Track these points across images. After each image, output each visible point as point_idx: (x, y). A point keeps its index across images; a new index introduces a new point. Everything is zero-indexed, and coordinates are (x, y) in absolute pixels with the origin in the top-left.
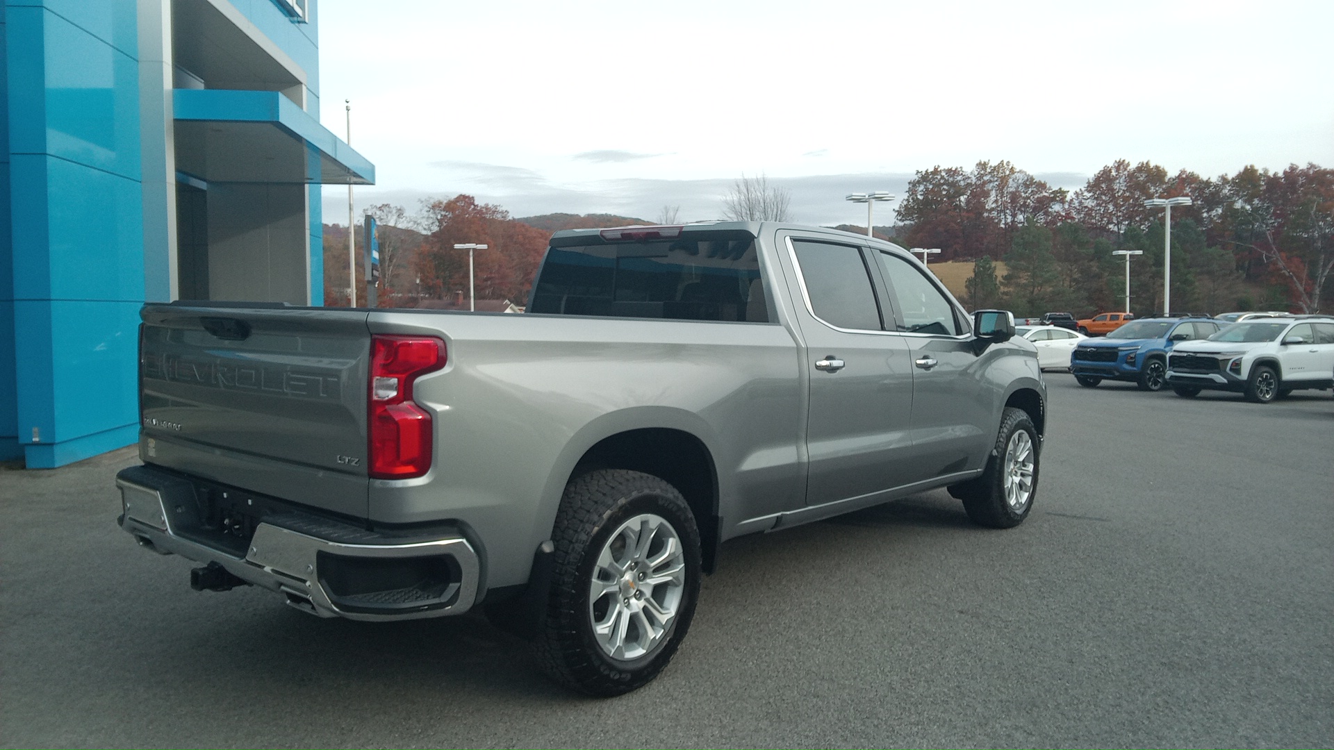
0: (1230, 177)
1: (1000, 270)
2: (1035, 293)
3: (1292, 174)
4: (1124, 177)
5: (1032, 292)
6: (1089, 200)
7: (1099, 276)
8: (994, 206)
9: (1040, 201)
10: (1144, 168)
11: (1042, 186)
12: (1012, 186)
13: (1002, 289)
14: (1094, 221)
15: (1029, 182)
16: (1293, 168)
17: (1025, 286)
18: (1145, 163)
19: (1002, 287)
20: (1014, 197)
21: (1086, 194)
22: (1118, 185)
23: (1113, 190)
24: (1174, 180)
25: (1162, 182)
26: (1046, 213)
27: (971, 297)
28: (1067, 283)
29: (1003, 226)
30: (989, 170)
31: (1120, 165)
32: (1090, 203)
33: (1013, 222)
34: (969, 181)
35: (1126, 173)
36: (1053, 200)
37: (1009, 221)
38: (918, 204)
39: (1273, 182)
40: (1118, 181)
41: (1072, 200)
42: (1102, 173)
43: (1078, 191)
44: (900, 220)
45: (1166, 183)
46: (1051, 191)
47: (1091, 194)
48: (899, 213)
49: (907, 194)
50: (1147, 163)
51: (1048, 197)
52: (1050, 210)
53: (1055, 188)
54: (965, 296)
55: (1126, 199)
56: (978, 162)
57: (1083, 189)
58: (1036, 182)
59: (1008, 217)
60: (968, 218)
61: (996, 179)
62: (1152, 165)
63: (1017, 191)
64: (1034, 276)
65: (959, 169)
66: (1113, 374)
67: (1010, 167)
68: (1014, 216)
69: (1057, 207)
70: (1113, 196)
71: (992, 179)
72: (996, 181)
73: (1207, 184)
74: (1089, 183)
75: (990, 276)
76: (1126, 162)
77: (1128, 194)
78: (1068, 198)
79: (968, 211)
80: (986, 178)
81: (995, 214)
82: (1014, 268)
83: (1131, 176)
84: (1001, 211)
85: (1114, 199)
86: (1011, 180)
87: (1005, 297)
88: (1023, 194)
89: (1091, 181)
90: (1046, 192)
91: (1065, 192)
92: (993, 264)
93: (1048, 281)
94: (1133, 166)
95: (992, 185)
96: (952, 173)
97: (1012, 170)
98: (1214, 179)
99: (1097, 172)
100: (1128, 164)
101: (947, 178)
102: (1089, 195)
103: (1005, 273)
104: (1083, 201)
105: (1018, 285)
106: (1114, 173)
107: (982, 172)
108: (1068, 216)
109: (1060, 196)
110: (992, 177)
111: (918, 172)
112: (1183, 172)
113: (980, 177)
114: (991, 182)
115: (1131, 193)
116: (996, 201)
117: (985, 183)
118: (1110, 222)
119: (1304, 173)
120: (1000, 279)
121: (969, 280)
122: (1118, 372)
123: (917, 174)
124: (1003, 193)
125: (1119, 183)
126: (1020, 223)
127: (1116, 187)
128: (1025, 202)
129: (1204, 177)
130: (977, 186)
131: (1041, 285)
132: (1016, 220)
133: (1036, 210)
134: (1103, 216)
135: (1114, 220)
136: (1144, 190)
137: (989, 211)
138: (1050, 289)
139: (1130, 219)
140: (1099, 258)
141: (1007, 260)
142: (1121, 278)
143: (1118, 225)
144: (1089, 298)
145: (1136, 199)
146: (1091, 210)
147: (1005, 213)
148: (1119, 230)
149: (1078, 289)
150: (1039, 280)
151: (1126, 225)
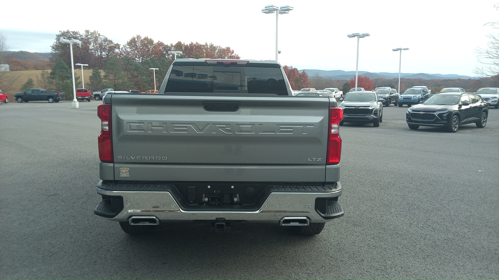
0: (174, 45)
1: (102, 73)
3: (191, 45)
4: (140, 41)
6: (128, 48)
7: (137, 77)
8: (93, 48)
9: (110, 47)
10: (146, 39)
11: (111, 42)
12: (99, 41)
13: (104, 81)
14: (130, 56)
15: (106, 40)
16: (192, 43)
17: (112, 80)
18: (146, 37)
19: (103, 80)
20: (101, 45)
21: (127, 46)
22: (138, 44)
23: (136, 45)
24: (156, 44)
25: (153, 44)
27: (92, 83)
28: (127, 79)
29: (97, 56)
30: (90, 33)
31: (138, 37)
32: (129, 50)
33: (101, 55)
34: (82, 37)
35: (140, 40)
36: (115, 47)
37: (99, 54)
38: (61, 45)
39: (186, 47)
40: (138, 42)
41: (122, 48)
42: (132, 39)
43: (124, 45)
44: (54, 51)
45: (154, 45)
46: (114, 44)
47: (129, 46)
48: (53, 48)
49: (56, 40)
50: (147, 37)
51: (114, 46)
52: (114, 51)
53: (116, 43)
54: (89, 83)
55: (141, 49)
56: (85, 30)
57: (126, 44)
58: (108, 40)
59: (99, 52)
60: (83, 52)
61: (93, 37)
62: (149, 38)
63: (102, 43)
64: (114, 76)
65: (78, 32)
67: (98, 33)
68: (101, 52)
69: (117, 50)
70: (137, 47)
71: (91, 37)
72: (93, 38)
73: (167, 46)
74: (128, 42)
75: (99, 75)
76: (140, 36)
77: (141, 47)
78: (121, 47)
79: (83, 49)
80: (89, 37)
81: (93, 51)
82: (107, 73)
83: (142, 41)
84: (96, 50)
85: (137, 49)
86: (99, 38)
87: (105, 84)
88: (104, 44)
89: (129, 42)
90: (112, 44)
91: (119, 45)
92: (100, 71)
93: (120, 78)
94: (142, 38)
95: (91, 39)
96: (75, 33)
97: (99, 34)
98: (169, 45)
99: (130, 39)
100: (141, 37)
101: (73, 35)
102: (128, 47)
103: (104, 74)
104: (126, 49)
105: (109, 79)
106: (136, 39)
107: (87, 34)
108: (121, 54)
109: (117, 46)
110: (92, 36)
111: (60, 31)
112: (159, 41)
113: (87, 36)
114: (91, 38)
115: (143, 47)
116: (94, 46)
117: (89, 38)
118: (136, 57)
119: (195, 45)
120: (102, 76)
121: (90, 77)
123: (59, 32)
124: (96, 43)
125: (138, 43)
126: (103, 55)
127: (138, 45)
128: (105, 48)
129: (166, 44)
130: (85, 39)
131: (118, 79)
132: (102, 54)
133: (109, 51)
134: (133, 54)
135: (138, 56)
136: (147, 47)
137: (91, 50)
138: (121, 81)
139: (143, 56)
140: (137, 70)
141: (104, 70)
142: (145, 77)
143: (139, 58)
144: (135, 85)
145: (144, 50)
146: (129, 52)
147: (98, 51)
148: (139, 60)
149: (131, 81)
150: (117, 77)
151: (142, 59)
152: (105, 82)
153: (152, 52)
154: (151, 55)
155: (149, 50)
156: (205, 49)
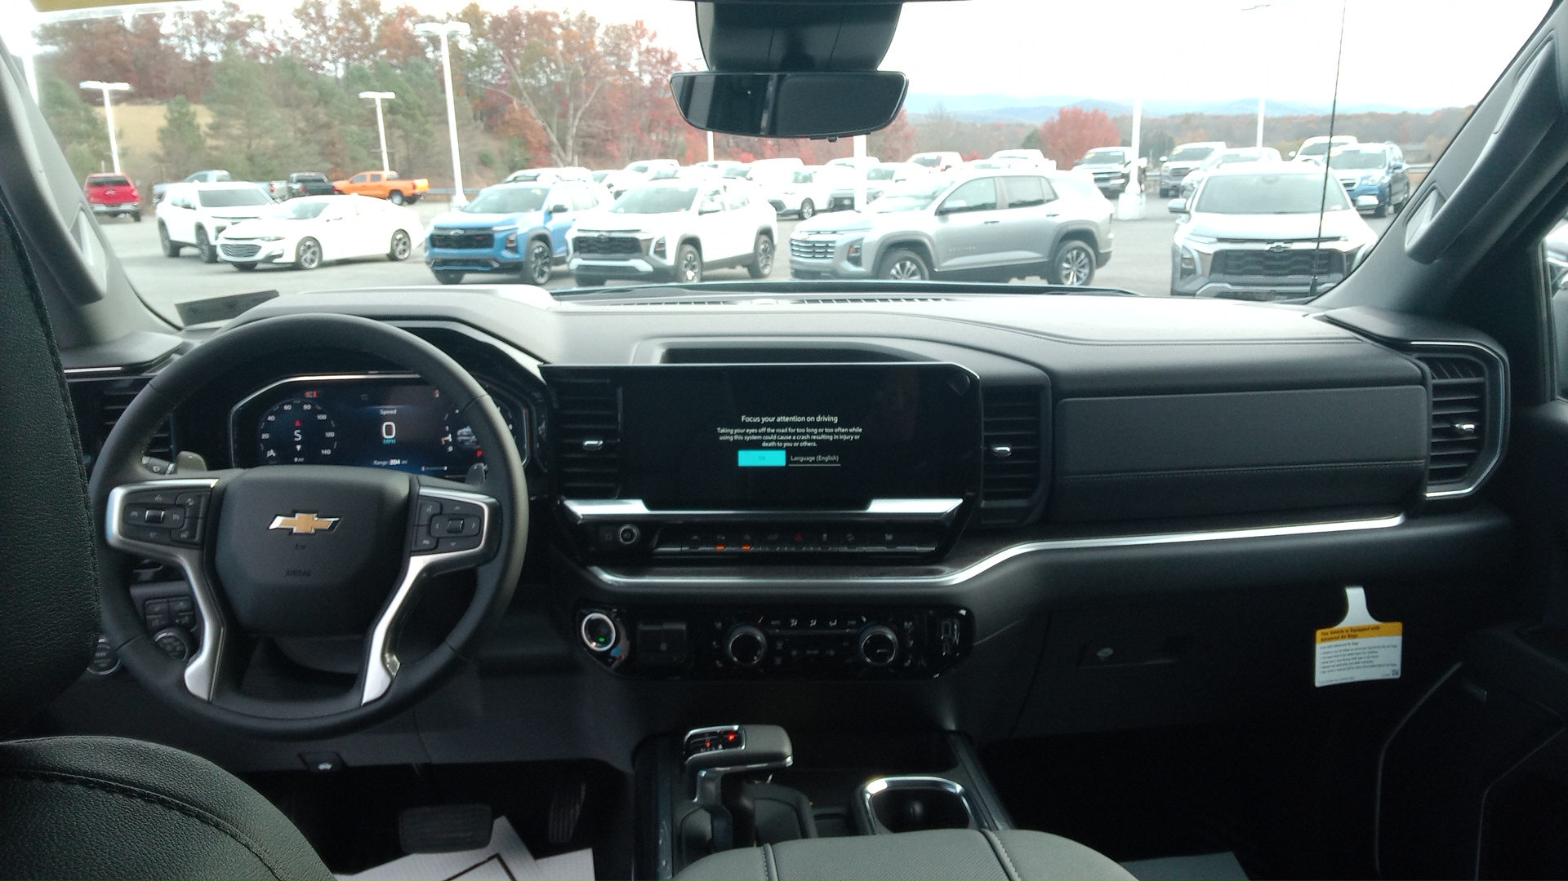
1: (203, 117)
2: (254, 146)
5: (249, 146)
6: (296, 29)
7: (327, 126)
8: (173, 29)
9: (233, 26)
11: (235, 8)
13: (210, 142)
14: (303, 56)
17: (238, 139)
19: (208, 139)
20: (200, 20)
23: (324, 18)
24: (392, 11)
25: (379, 12)
26: (245, 44)
27: (169, 154)
28: (291, 134)
29: (189, 59)
32: (300, 35)
33: (202, 53)
36: (250, 26)
37: (196, 51)
39: (497, 22)
41: (274, 28)
43: (281, 17)
45: (383, 15)
46: (245, 15)
47: (298, 22)
51: (244, 23)
52: (248, 39)
53: (252, 13)
54: (160, 153)
55: (340, 31)
57: (288, 15)
59: (194, 46)
60: (138, 45)
64: (248, 125)
66: (491, 266)
68: (202, 44)
69: (256, 37)
70: (324, 25)
74: (294, 7)
75: (190, 124)
77: (341, 24)
78: (269, 26)
79: (137, 35)
81: (174, 41)
82: (221, 114)
84: (183, 38)
85: (325, 29)
87: (215, 153)
88: (210, 16)
90: (240, 15)
91: (262, 17)
92: (193, 108)
93: (267, 132)
102: (295, 22)
103: (210, 120)
104: (288, 30)
105: (229, 136)
108: (272, 48)
109: (257, 21)
115: (346, 23)
118: (324, 58)
120: (204, 129)
121: (162, 131)
122: (496, 261)
126: (211, 56)
127: (327, 14)
128: (215, 27)
131: (259, 136)
132: (206, 50)
133: (229, 38)
134: (314, 50)
135: (329, 56)
136: (359, 20)
137: (167, 37)
138: (271, 142)
139: (348, 55)
140: (326, 103)
141: (209, 103)
142: (354, 128)
143: (335, 61)
144: (322, 154)
145: (352, 32)
146: (300, 42)
147: (189, 41)
148: (335, 69)
149: (307, 142)
150: (256, 130)
151: (347, 65)
152: (216, 148)
153: (379, 38)
154: (374, 49)
155: (366, 34)
156: (561, 26)
